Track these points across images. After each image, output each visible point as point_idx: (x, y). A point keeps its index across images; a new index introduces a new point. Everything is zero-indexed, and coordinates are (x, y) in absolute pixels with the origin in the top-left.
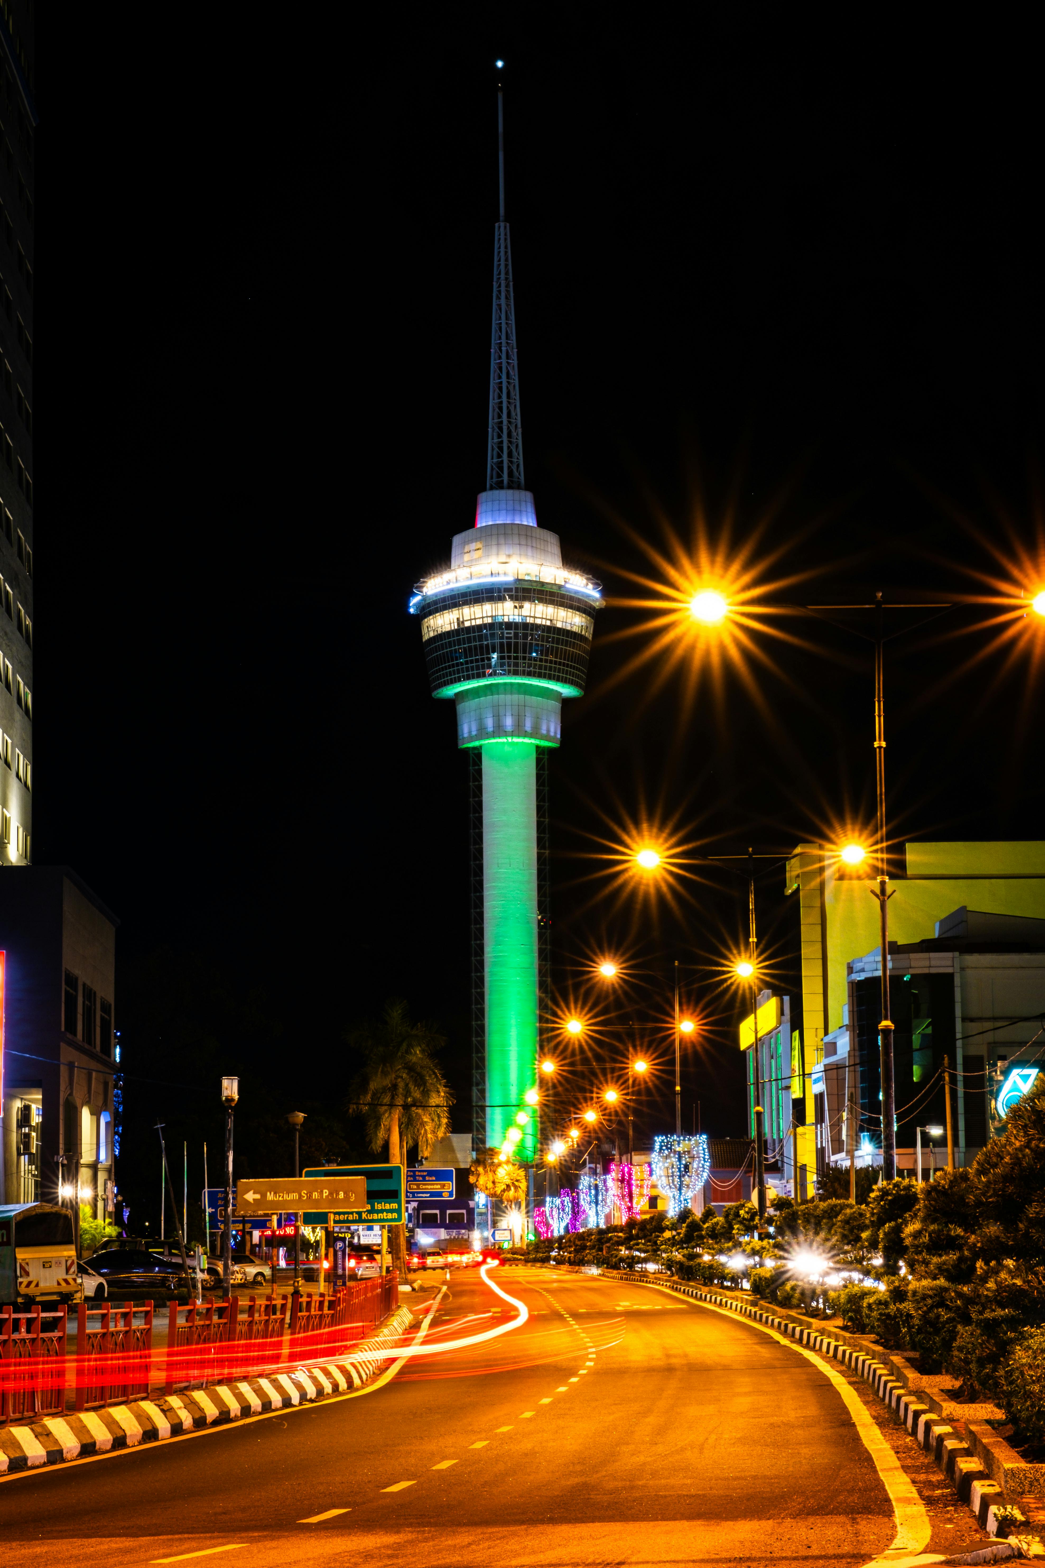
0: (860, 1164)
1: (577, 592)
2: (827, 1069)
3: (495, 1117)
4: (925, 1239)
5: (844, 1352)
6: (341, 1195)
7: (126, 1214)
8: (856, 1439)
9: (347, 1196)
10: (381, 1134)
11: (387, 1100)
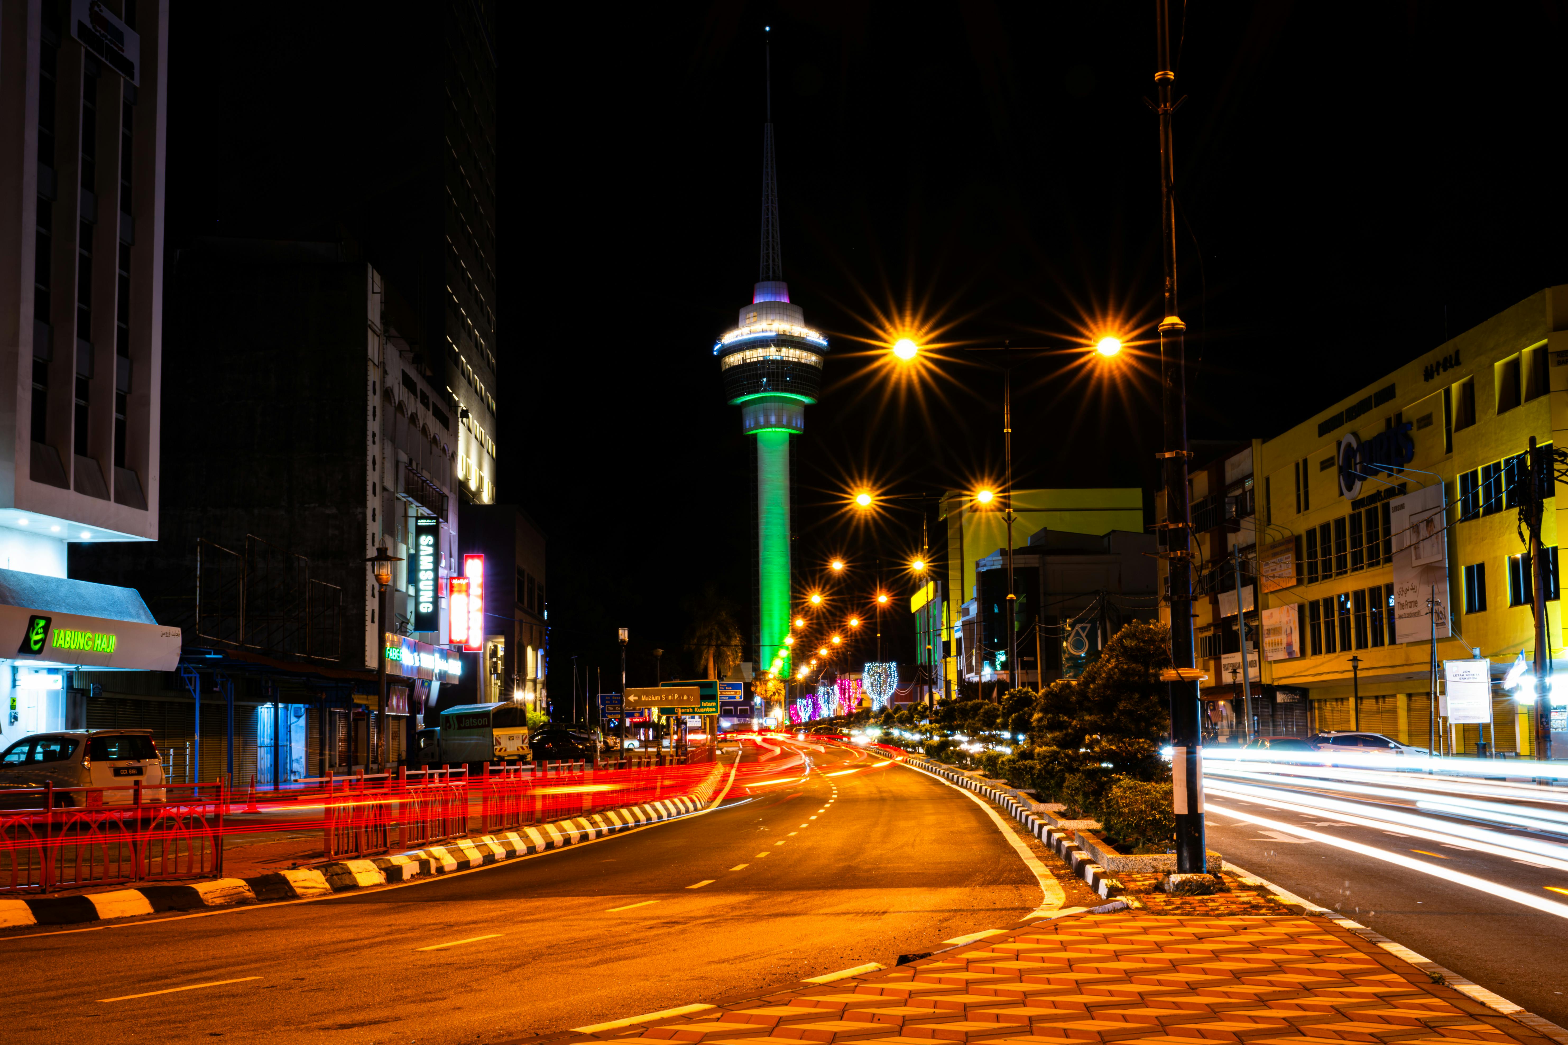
0: (984, 680)
1: (813, 342)
2: (964, 624)
3: (765, 652)
4: (1045, 722)
5: (986, 790)
6: (685, 697)
7: (551, 709)
8: (1005, 841)
9: (688, 699)
10: (703, 662)
11: (706, 642)
